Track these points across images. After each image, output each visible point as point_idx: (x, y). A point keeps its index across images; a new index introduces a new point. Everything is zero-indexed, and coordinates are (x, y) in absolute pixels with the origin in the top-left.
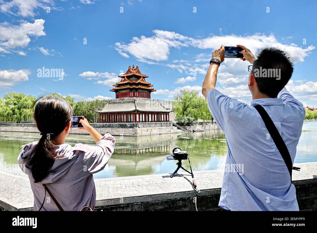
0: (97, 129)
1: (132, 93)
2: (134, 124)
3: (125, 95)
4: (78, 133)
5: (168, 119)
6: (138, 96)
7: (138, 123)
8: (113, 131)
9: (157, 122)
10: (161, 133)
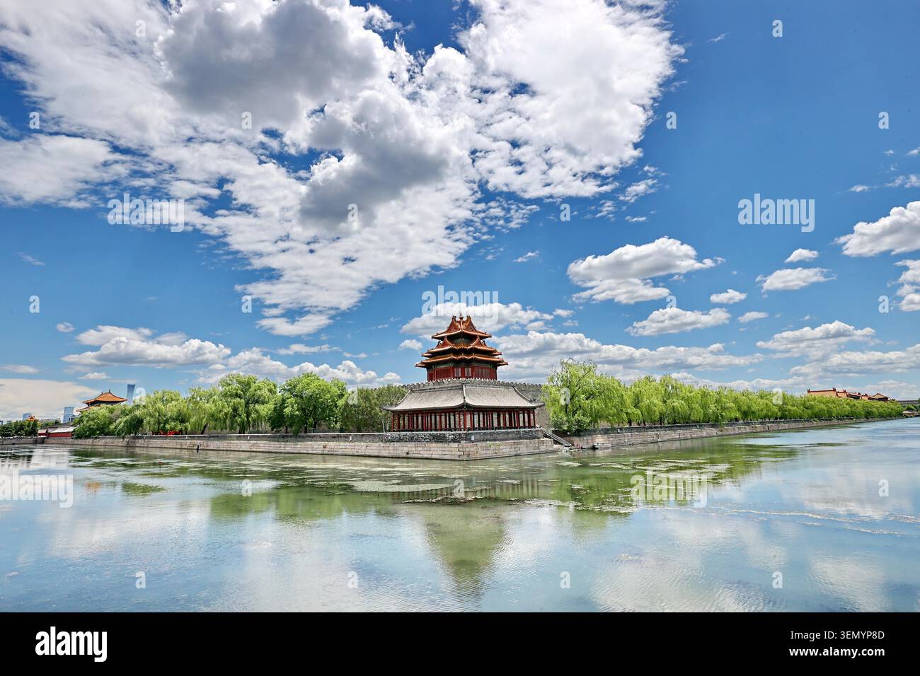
0: (388, 444)
1: (460, 370)
2: (460, 435)
3: (446, 374)
4: (351, 453)
5: (532, 425)
6: (470, 375)
7: (470, 432)
8: (419, 449)
9: (509, 430)
10: (518, 452)
